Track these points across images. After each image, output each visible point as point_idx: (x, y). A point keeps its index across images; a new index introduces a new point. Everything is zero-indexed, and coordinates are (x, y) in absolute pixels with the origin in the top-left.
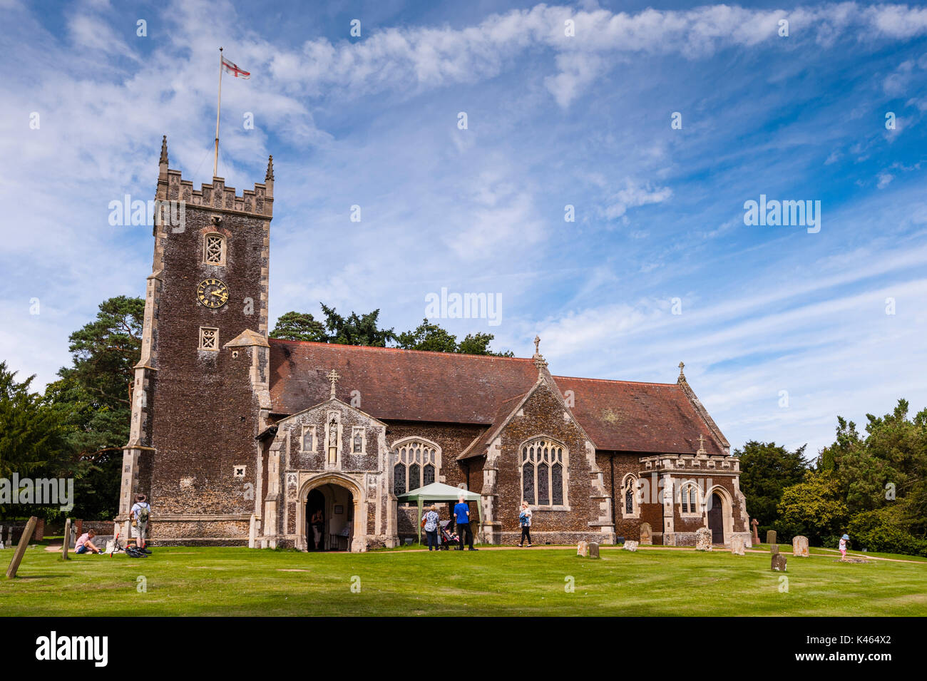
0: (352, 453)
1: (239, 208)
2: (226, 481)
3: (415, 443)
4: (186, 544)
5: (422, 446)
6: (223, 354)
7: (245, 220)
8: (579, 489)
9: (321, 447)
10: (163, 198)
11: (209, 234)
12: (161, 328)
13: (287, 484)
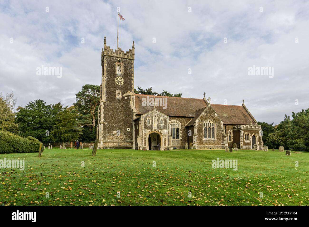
0: (160, 124)
1: (125, 57)
2: (125, 132)
3: (174, 122)
4: (116, 148)
5: (176, 123)
6: (123, 98)
7: (127, 60)
8: (219, 134)
9: (152, 123)
10: (105, 54)
11: (118, 64)
12: (106, 91)
13: (144, 133)
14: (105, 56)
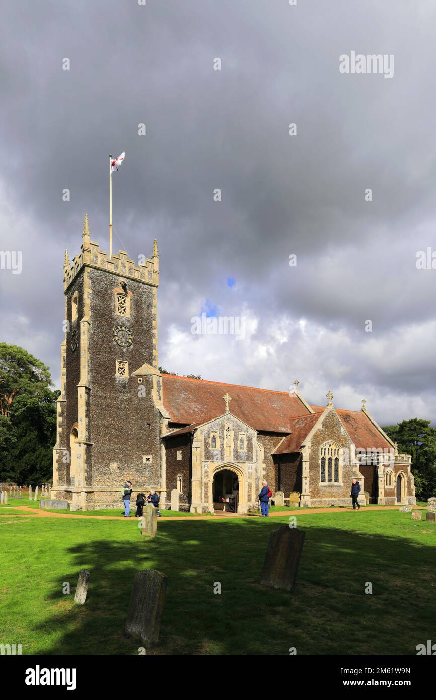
0: (239, 450)
1: (137, 276)
2: (138, 465)
6: (132, 380)
7: (142, 284)
8: (347, 473)
9: (222, 446)
10: (88, 263)
11: (118, 294)
12: (92, 358)
13: (204, 470)
14: (86, 268)
